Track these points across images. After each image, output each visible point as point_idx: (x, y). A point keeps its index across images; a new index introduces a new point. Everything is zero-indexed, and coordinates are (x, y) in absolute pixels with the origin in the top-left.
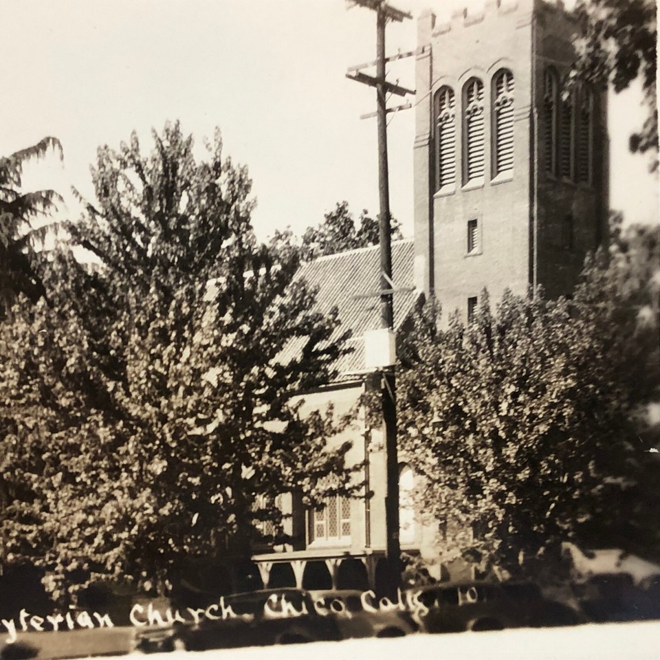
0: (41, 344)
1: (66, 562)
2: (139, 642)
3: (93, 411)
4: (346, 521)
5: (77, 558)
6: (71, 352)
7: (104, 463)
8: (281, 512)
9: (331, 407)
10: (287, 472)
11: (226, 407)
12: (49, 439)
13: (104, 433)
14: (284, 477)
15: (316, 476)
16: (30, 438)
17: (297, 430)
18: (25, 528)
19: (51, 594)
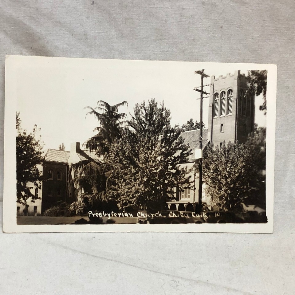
0: (120, 149)
1: (123, 201)
2: (139, 221)
3: (131, 165)
4: (189, 195)
5: (125, 200)
6: (127, 151)
7: (133, 178)
8: (173, 192)
9: (187, 167)
10: (176, 182)
11: (162, 166)
12: (121, 171)
13: (133, 171)
14: (175, 183)
15: (182, 183)
16: (116, 171)
17: (178, 172)
18: (114, 192)
19: (119, 208)
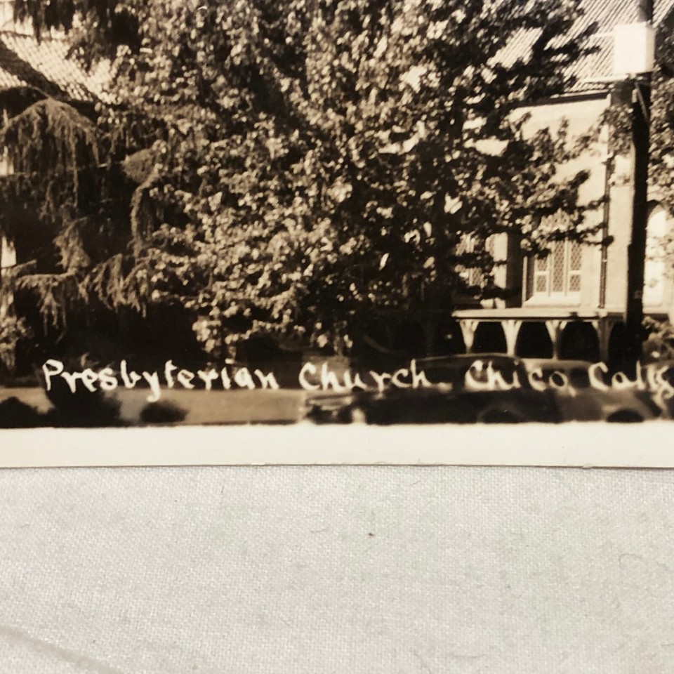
0: (200, 24)
1: (223, 306)
2: (310, 409)
3: (262, 116)
4: (575, 273)
5: (237, 302)
6: (237, 37)
7: (273, 184)
8: (491, 258)
9: (565, 125)
10: (503, 206)
11: (429, 119)
12: (207, 148)
13: (275, 146)
14: (498, 212)
15: (540, 213)
16: (184, 146)
17: (518, 152)
18: (175, 260)
19: (203, 344)
